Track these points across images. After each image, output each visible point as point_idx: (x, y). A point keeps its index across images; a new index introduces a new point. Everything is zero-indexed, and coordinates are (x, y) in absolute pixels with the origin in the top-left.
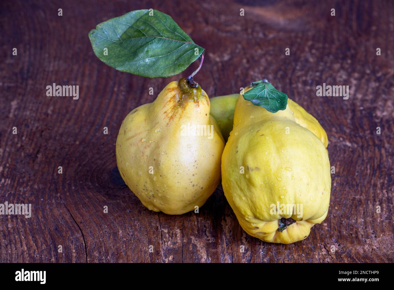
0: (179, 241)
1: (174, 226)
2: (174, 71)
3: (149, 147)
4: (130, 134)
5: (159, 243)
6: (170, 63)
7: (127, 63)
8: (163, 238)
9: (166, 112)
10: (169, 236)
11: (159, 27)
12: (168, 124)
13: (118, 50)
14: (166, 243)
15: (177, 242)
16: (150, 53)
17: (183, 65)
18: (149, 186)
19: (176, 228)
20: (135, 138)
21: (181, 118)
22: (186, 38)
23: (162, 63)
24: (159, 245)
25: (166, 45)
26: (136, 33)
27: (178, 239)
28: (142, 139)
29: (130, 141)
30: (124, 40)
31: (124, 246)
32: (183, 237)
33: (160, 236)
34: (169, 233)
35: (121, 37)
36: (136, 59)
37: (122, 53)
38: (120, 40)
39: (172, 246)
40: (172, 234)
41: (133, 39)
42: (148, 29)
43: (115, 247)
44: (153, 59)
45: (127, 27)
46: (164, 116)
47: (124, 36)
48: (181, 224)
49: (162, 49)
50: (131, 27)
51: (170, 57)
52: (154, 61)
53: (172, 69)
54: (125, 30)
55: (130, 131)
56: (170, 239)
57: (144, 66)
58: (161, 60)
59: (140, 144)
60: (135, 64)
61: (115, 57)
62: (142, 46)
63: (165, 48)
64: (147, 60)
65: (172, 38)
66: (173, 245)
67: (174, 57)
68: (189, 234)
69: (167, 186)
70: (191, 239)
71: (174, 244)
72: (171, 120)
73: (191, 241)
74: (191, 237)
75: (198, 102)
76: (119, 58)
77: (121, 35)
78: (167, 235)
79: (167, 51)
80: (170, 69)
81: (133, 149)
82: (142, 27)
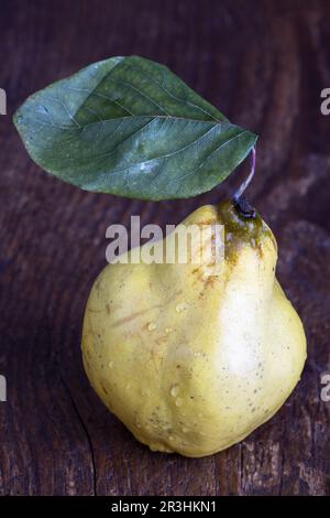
0: (275, 473)
1: (267, 438)
2: (201, 185)
3: (165, 341)
4: (119, 314)
5: (235, 475)
6: (189, 167)
7: (103, 175)
8: (245, 462)
9: (196, 271)
10: (257, 459)
11: (153, 92)
12: (202, 294)
13: (77, 146)
14: (249, 477)
15: (271, 475)
16: (147, 151)
17: (218, 172)
18: (164, 414)
19: (271, 441)
20: (133, 322)
21: (228, 280)
22: (213, 115)
23: (173, 171)
24: (236, 480)
25: (176, 131)
26: (106, 109)
27: (274, 467)
28: (148, 324)
29: (123, 328)
30: (84, 124)
31: (169, 478)
32: (283, 464)
33: (238, 459)
34: (256, 452)
35: (75, 117)
36: (121, 165)
37: (86, 152)
38: (74, 125)
39: (260, 483)
40: (263, 456)
41: (104, 122)
42: (129, 99)
43: (152, 479)
44: (154, 163)
45: (86, 96)
46: (192, 278)
47: (83, 116)
48: (281, 433)
49: (169, 140)
50: (93, 95)
51: (187, 155)
52: (156, 167)
53: (196, 180)
54: (82, 102)
55: (121, 307)
56: (258, 466)
57: (139, 178)
58: (169, 164)
59: (144, 335)
60: (121, 176)
61: (74, 162)
62: (128, 137)
63: (175, 138)
64: (143, 166)
65: (186, 117)
66: (263, 480)
67: (196, 153)
68: (295, 457)
69: (204, 416)
70: (298, 468)
71: (265, 478)
72: (209, 286)
73: (298, 474)
74: (299, 465)
75: (260, 248)
76: (82, 164)
77: (74, 113)
78: (253, 457)
79: (180, 142)
80: (192, 179)
81: (129, 346)
82: (118, 95)
